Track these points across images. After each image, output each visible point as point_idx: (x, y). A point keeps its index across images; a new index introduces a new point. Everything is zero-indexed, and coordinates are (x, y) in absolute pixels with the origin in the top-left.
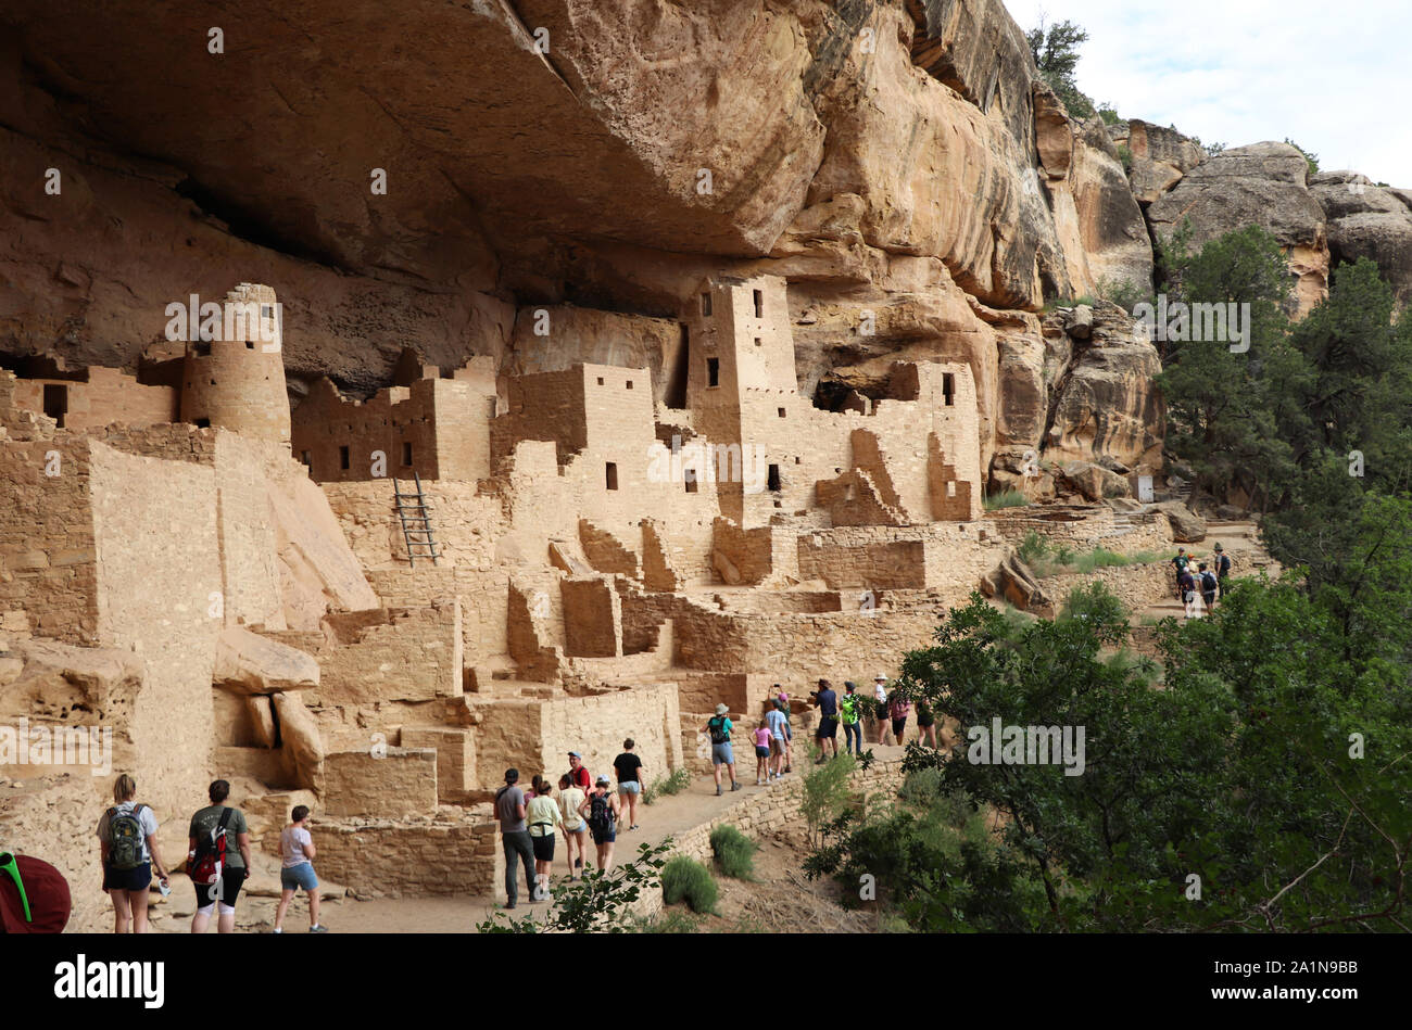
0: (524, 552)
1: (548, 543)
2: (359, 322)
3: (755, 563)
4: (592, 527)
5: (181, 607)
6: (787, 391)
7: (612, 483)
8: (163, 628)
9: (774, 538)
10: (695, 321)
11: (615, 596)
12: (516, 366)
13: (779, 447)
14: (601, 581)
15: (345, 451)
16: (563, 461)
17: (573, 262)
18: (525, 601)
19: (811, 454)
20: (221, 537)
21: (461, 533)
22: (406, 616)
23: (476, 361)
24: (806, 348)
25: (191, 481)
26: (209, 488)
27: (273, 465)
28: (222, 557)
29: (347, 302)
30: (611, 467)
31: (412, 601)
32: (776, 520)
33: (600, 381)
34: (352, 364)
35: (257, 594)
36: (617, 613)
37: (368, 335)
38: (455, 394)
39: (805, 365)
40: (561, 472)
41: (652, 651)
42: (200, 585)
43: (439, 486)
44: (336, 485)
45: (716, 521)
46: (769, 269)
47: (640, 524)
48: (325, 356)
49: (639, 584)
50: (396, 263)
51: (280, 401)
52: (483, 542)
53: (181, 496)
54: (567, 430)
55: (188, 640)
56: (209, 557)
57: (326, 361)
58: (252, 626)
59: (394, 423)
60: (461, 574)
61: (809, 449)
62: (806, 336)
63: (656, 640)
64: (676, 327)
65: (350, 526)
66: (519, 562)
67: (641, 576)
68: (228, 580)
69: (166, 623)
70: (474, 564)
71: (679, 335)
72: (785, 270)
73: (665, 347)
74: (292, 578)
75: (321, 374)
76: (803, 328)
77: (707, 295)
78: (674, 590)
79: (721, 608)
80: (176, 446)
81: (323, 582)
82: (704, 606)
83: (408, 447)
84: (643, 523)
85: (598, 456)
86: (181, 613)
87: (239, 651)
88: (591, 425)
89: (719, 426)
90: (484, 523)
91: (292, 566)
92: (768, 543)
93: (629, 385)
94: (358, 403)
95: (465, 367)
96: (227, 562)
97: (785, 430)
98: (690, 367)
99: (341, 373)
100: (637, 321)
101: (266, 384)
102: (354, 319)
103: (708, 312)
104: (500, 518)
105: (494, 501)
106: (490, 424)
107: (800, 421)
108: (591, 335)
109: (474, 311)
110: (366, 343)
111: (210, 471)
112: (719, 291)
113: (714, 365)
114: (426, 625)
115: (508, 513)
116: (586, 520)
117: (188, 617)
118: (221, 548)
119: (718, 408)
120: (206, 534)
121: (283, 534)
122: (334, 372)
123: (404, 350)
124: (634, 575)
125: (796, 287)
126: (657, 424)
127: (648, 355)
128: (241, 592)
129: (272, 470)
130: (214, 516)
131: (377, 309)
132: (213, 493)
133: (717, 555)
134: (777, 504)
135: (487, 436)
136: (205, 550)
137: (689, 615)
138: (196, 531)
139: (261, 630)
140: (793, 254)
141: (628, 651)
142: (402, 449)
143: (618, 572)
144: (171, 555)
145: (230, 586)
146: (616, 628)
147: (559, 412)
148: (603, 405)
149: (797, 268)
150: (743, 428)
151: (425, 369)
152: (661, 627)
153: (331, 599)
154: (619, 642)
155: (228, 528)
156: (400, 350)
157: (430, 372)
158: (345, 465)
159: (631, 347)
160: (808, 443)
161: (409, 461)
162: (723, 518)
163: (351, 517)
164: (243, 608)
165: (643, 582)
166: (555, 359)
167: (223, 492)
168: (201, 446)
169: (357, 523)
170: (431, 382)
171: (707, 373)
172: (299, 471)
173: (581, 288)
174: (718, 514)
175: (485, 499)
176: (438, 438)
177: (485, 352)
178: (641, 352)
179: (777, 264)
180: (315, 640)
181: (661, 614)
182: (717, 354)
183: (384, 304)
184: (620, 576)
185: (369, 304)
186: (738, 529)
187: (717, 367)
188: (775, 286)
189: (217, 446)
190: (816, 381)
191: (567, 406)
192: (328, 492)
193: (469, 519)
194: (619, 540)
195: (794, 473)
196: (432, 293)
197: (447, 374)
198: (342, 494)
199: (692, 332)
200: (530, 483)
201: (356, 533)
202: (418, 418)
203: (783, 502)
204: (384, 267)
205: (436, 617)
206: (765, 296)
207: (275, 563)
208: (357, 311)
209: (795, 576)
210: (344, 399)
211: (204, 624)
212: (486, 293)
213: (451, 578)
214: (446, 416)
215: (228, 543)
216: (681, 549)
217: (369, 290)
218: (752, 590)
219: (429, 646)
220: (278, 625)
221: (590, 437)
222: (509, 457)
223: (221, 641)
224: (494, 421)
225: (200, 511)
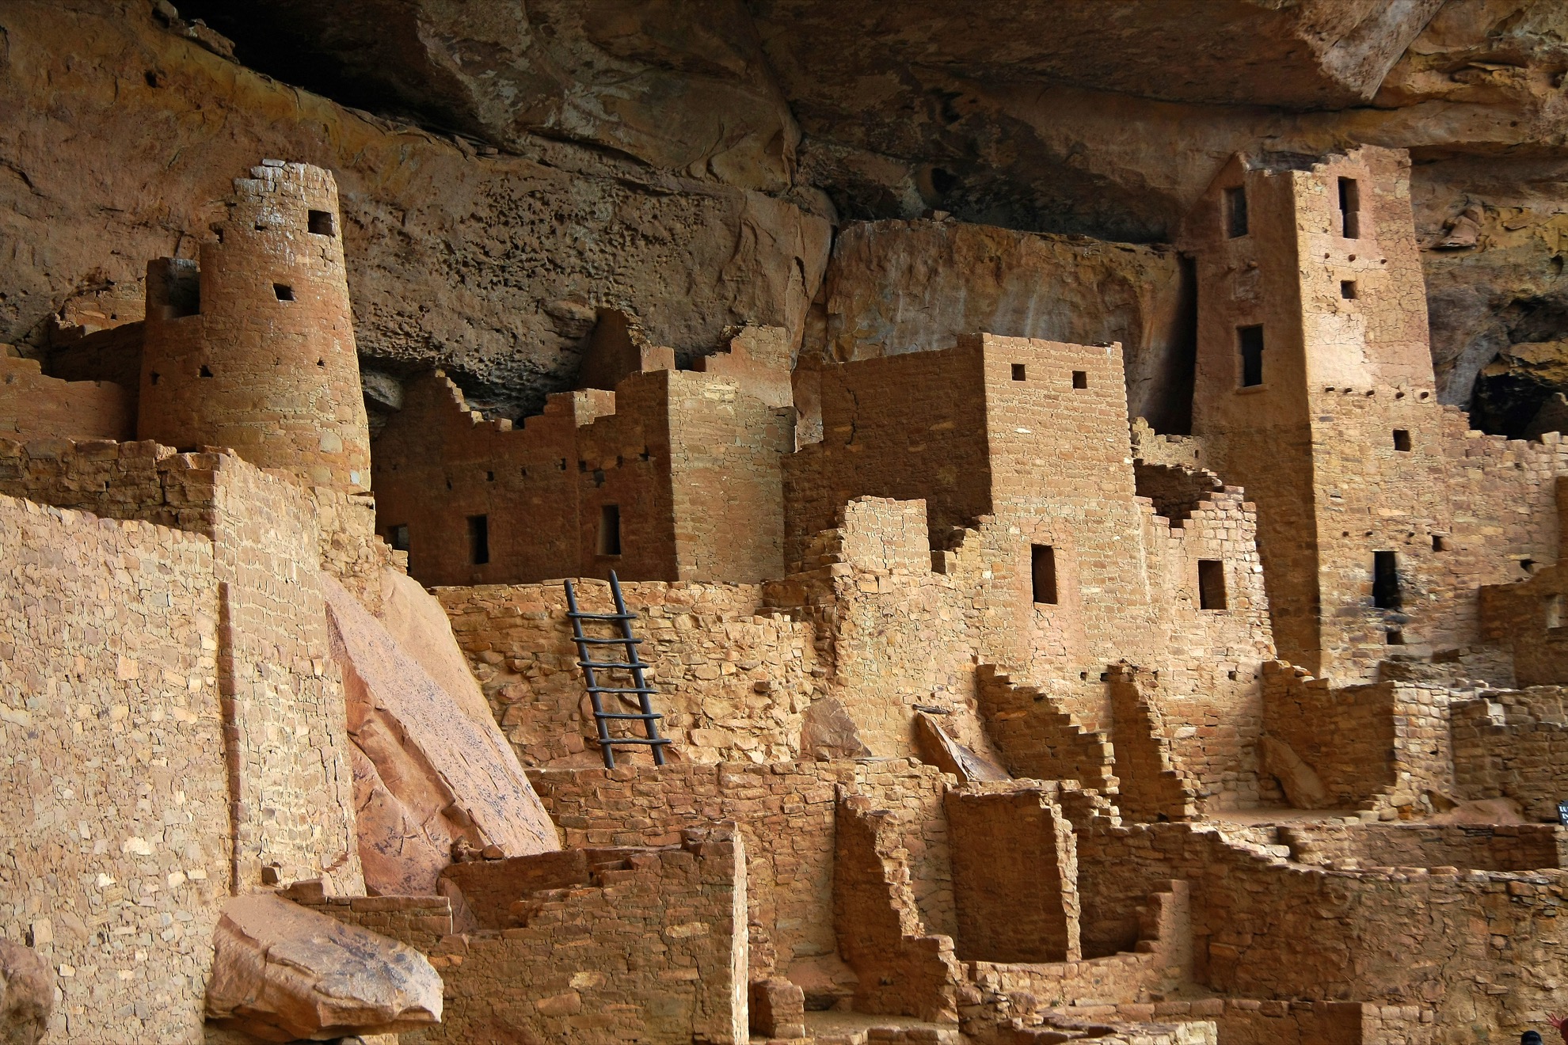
0: (864, 735)
1: (911, 714)
2: (508, 256)
3: (1356, 761)
4: (1005, 680)
5: (138, 846)
6: (1412, 394)
7: (1044, 589)
8: (101, 892)
9: (1399, 708)
10: (1213, 249)
11: (1063, 825)
12: (832, 348)
13: (1396, 513)
14: (1033, 796)
15: (479, 526)
16: (942, 541)
17: (953, 127)
18: (871, 838)
19: (1465, 529)
20: (226, 689)
21: (730, 692)
22: (628, 865)
23: (750, 336)
24: (1452, 302)
25: (162, 567)
26: (201, 583)
27: (336, 544)
28: (229, 734)
29: (484, 213)
30: (1042, 556)
31: (631, 836)
32: (1394, 670)
33: (1018, 372)
34: (494, 345)
35: (303, 819)
36: (1069, 866)
37: (525, 282)
38: (711, 402)
39: (1450, 340)
40: (938, 566)
41: (1146, 950)
42: (180, 797)
43: (683, 594)
44: (465, 591)
45: (1266, 671)
46: (1371, 132)
47: (1104, 677)
48: (437, 326)
49: (1107, 804)
50: (586, 131)
51: (348, 412)
52: (777, 712)
53: (139, 598)
54: (947, 476)
55: (151, 920)
56: (203, 735)
57: (439, 337)
58: (295, 888)
59: (582, 465)
60: (735, 779)
61: (1462, 519)
62: (1453, 276)
63: (1154, 925)
64: (1171, 261)
65: (496, 678)
66: (854, 751)
67: (1112, 788)
68: (243, 784)
69: (104, 880)
70: (758, 758)
71: (1176, 279)
72: (1408, 135)
73: (1146, 304)
74: (380, 785)
75: (428, 366)
76: (1445, 258)
77: (1237, 193)
78: (1182, 817)
79: (1293, 857)
80: (130, 491)
81: (444, 791)
82: (1262, 851)
83: (612, 514)
84: (1111, 675)
85: (1013, 530)
86: (140, 859)
87: (264, 943)
88: (1000, 467)
89: (1265, 469)
90: (779, 671)
91: (381, 760)
92: (1387, 717)
93: (1079, 380)
94: (506, 423)
95: (727, 349)
96: (242, 747)
97: (1407, 477)
98: (1201, 344)
99: (470, 364)
100: (1086, 251)
101: (320, 376)
102: (496, 248)
103: (1239, 228)
104: (811, 663)
105: (798, 625)
106: (784, 466)
107: (1441, 459)
108: (990, 281)
109: (746, 231)
110: (522, 298)
111: (202, 545)
112: (1263, 181)
113: (1252, 339)
114: (673, 886)
115: (827, 649)
116: (992, 668)
117: (152, 869)
118: (228, 714)
119: (1262, 431)
120: (195, 684)
121: (357, 688)
122: (456, 361)
123: (601, 313)
124: (1100, 784)
125: (1430, 171)
126: (1138, 463)
127: (1111, 321)
128: (271, 812)
129: (333, 553)
130: (211, 644)
131: (545, 229)
132: (210, 596)
133: (1271, 742)
134: (1393, 638)
135: (777, 488)
136: (193, 720)
137: (1224, 870)
138: (172, 676)
139: (314, 898)
140: (1428, 97)
141: (1092, 950)
142: (601, 520)
143: (1061, 776)
144: (116, 728)
145: (245, 800)
146: (1067, 898)
147: (931, 437)
148: (1026, 423)
149: (1435, 130)
150: (1318, 475)
151: (645, 354)
152: (1166, 897)
153: (460, 832)
154: (1074, 929)
155: (243, 671)
156: (591, 314)
157: (655, 358)
158: (481, 554)
159: (1074, 306)
160: (1458, 506)
161: (614, 546)
162: (1285, 665)
163: (497, 658)
164: (275, 849)
165: (1115, 800)
166: (915, 333)
167: (232, 592)
168: (183, 491)
169: (511, 670)
170: (661, 378)
171: (1237, 359)
172: (387, 563)
173: (968, 182)
174: (1272, 656)
175: (782, 620)
176: (677, 496)
177: (770, 317)
178: (1094, 316)
179: (1389, 121)
180: (432, 919)
181: (1163, 868)
182: (1259, 318)
183: (560, 218)
184: (1071, 785)
185: (527, 216)
186: (1320, 686)
187: (1260, 345)
188: (1385, 170)
189: (219, 492)
190: (1473, 375)
191: (948, 425)
192: (448, 604)
193: (747, 663)
194: (1063, 710)
195: (1429, 571)
196: (659, 194)
197: (691, 361)
198: (481, 610)
199: (1206, 271)
200: (873, 588)
201: (510, 692)
202: (631, 453)
203: (1406, 633)
204: (559, 136)
205: (693, 867)
206: (1366, 191)
207: (340, 750)
208: (505, 233)
209: (1445, 792)
210: (476, 416)
211: (189, 883)
212: (771, 194)
213: (711, 788)
214: (693, 449)
215: (244, 705)
216: (1192, 730)
217: (531, 185)
218: (1352, 821)
219: (679, 932)
220: (348, 884)
221: (997, 490)
222: (829, 533)
223: (226, 922)
224: (789, 460)
225: (182, 633)
